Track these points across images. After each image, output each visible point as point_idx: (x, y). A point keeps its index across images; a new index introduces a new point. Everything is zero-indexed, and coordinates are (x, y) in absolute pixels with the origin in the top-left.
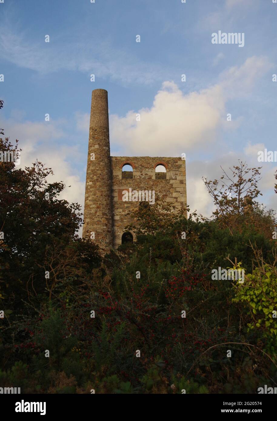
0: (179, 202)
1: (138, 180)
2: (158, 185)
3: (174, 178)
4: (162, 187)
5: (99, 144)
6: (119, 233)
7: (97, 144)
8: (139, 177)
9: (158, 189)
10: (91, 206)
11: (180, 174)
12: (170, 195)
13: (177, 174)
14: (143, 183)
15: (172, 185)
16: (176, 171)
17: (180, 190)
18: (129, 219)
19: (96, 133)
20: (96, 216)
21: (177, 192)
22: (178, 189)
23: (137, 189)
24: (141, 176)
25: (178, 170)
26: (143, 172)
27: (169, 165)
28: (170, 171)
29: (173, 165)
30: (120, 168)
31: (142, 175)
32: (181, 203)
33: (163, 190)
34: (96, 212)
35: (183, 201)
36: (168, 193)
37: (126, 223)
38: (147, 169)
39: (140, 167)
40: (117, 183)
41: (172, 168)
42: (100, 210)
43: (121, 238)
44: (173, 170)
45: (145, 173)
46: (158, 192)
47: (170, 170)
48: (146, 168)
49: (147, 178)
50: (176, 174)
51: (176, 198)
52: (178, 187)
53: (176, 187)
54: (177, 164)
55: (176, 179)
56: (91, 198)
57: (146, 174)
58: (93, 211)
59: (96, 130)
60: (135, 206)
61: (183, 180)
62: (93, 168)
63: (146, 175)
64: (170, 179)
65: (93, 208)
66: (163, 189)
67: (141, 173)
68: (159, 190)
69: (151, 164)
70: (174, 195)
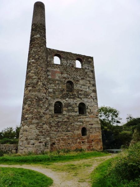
0: (91, 84)
1: (65, 66)
3: (87, 68)
6: (52, 102)
8: (65, 64)
11: (91, 66)
12: (86, 79)
13: (89, 66)
14: (68, 69)
15: (86, 73)
18: (60, 92)
21: (90, 77)
23: (64, 72)
25: (90, 64)
26: (68, 61)
27: (84, 60)
28: (85, 64)
29: (87, 60)
30: (52, 56)
31: (67, 63)
34: (38, 82)
35: (93, 84)
36: (84, 77)
37: (57, 94)
38: (71, 60)
39: (66, 58)
40: (50, 66)
41: (86, 62)
42: (41, 81)
43: (54, 106)
44: (87, 64)
49: (71, 66)
51: (89, 81)
53: (89, 74)
54: (89, 60)
55: (89, 69)
56: (33, 71)
57: (70, 63)
60: (63, 83)
61: (93, 70)
62: (35, 50)
64: (85, 69)
65: (35, 78)
66: (81, 74)
68: (79, 75)
69: (73, 57)
70: (88, 79)
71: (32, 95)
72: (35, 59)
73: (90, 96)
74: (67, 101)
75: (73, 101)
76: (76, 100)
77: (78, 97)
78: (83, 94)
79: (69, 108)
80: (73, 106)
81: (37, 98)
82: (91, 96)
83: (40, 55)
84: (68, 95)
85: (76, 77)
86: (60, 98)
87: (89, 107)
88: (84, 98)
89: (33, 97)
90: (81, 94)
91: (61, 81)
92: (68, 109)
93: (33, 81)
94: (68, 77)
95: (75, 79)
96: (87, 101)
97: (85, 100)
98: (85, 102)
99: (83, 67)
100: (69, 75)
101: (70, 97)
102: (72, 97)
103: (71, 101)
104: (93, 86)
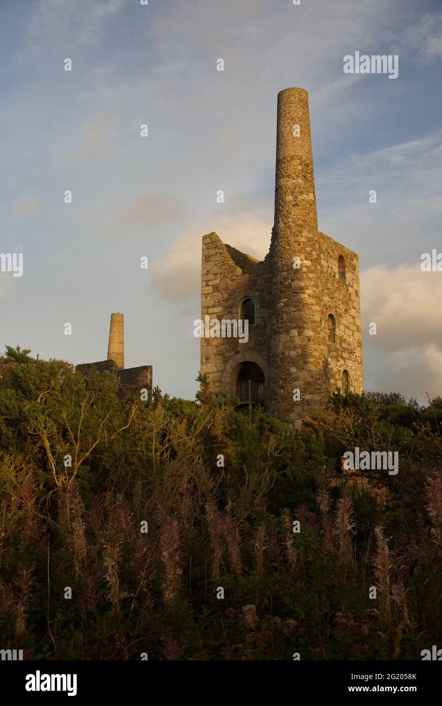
71: (315, 349)
72: (311, 260)
73: (354, 355)
75: (337, 366)
76: (339, 364)
77: (342, 357)
78: (347, 350)
82: (356, 356)
85: (339, 304)
87: (353, 380)
88: (348, 359)
90: (344, 350)
94: (330, 303)
95: (338, 309)
96: (352, 367)
97: (349, 364)
98: (349, 368)
99: (345, 280)
100: (331, 298)
101: (332, 354)
102: (335, 354)
103: (334, 364)
104: (358, 331)
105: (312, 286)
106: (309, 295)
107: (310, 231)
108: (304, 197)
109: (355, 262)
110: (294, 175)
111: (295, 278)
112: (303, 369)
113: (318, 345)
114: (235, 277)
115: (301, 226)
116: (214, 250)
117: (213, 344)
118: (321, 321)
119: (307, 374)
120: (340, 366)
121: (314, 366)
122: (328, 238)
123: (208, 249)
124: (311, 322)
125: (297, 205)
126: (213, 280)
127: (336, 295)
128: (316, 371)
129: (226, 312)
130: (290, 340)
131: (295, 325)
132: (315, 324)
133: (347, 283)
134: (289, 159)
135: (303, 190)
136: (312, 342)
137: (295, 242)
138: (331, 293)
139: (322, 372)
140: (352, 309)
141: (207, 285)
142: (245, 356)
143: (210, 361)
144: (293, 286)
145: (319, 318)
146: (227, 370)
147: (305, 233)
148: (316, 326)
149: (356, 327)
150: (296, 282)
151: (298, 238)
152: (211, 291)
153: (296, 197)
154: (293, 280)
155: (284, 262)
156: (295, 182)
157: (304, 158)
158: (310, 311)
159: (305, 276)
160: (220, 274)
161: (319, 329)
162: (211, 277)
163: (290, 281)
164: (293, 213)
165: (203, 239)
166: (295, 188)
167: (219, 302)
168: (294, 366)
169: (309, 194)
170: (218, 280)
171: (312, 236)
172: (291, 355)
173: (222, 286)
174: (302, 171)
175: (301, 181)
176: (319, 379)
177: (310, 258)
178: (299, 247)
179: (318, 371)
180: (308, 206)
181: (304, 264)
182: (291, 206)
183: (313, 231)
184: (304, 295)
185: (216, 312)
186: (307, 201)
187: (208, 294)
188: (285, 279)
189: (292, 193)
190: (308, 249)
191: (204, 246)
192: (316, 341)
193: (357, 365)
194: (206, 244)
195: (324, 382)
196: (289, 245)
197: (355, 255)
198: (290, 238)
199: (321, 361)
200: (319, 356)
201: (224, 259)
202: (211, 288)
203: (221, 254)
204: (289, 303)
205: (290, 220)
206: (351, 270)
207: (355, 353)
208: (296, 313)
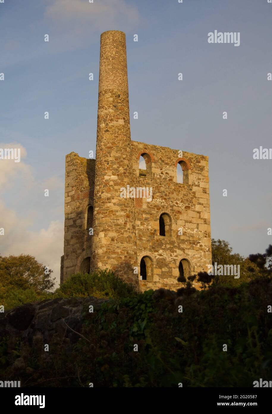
0: (202, 219)
1: (158, 181)
2: (180, 191)
3: (196, 183)
4: (184, 195)
5: (124, 119)
7: (122, 119)
8: (158, 176)
9: (180, 198)
10: (118, 214)
11: (203, 179)
12: (193, 207)
14: (163, 186)
15: (194, 193)
16: (199, 174)
17: (203, 202)
18: (149, 236)
19: (119, 101)
20: (126, 229)
21: (200, 204)
22: (201, 201)
23: (157, 193)
24: (162, 175)
25: (201, 174)
26: (163, 170)
27: (192, 164)
28: (193, 173)
29: (196, 164)
30: (137, 159)
31: (162, 173)
32: (205, 220)
33: (185, 200)
35: (206, 218)
36: (190, 204)
37: (144, 242)
38: (168, 166)
39: (160, 161)
41: (194, 169)
42: (130, 221)
43: (140, 265)
44: (196, 173)
45: (166, 172)
46: (180, 201)
47: (192, 171)
48: (167, 164)
49: (168, 179)
50: (199, 179)
51: (199, 213)
52: (201, 197)
53: (199, 196)
54: (200, 164)
55: (199, 186)
56: (118, 200)
58: (121, 221)
59: (119, 96)
60: (155, 218)
61: (206, 188)
62: (118, 155)
63: (167, 175)
64: (192, 185)
65: (121, 216)
66: (186, 198)
67: (161, 171)
68: (182, 199)
69: (171, 159)
70: (198, 208)
71: (118, 247)
72: (118, 175)
73: (198, 246)
74: (161, 255)
75: (171, 256)
76: (175, 254)
77: (179, 248)
78: (187, 241)
79: (163, 270)
80: (170, 265)
81: (126, 254)
82: (201, 246)
83: (126, 167)
84: (162, 243)
85: (177, 203)
86: (150, 250)
87: (196, 267)
88: (188, 249)
89: (119, 251)
90: (183, 241)
91: (151, 214)
92: (162, 272)
93: (119, 220)
94: (163, 204)
95: (175, 208)
96: (194, 255)
97: (190, 253)
98: (190, 257)
99: (188, 181)
100: (165, 199)
101: (166, 246)
102: (168, 246)
103: (167, 255)
104: (206, 223)
105: (117, 196)
106: (114, 204)
107: (118, 151)
108: (114, 123)
109: (203, 163)
110: (106, 106)
111: (104, 191)
112: (107, 264)
113: (121, 243)
114: (83, 189)
115: (110, 148)
116: (72, 167)
117: (70, 244)
118: (125, 223)
119: (110, 267)
120: (176, 256)
121: (116, 260)
122: (163, 149)
123: (69, 166)
124: (115, 225)
125: (107, 131)
126: (71, 191)
127: (175, 195)
128: (117, 264)
129: (78, 218)
130: (99, 241)
131: (102, 229)
132: (119, 227)
133: (190, 183)
134: (104, 93)
135: (113, 118)
136: (115, 241)
137: (105, 161)
138: (166, 195)
139: (124, 265)
140: (196, 205)
141: (68, 196)
142: (88, 253)
143: (69, 257)
144: (102, 197)
145: (122, 221)
146: (78, 265)
147: (113, 153)
148: (119, 228)
149: (203, 220)
150: (104, 193)
151: (107, 158)
152: (70, 200)
153: (107, 125)
154: (102, 192)
155: (98, 178)
156: (107, 112)
157: (115, 90)
158: (114, 216)
159: (112, 189)
160: (75, 186)
161: (122, 230)
162: (70, 188)
163: (100, 194)
164: (105, 138)
165: (66, 158)
166: (107, 117)
167: (74, 209)
168: (101, 261)
169: (119, 120)
170: (74, 191)
171: (120, 155)
172: (99, 253)
173: (76, 196)
174: (113, 102)
175: (112, 110)
176: (121, 271)
177: (117, 173)
178: (108, 165)
179: (120, 264)
180: (117, 130)
181: (111, 179)
182: (104, 132)
183: (121, 151)
184: (110, 204)
185: (73, 217)
186: (116, 126)
187: (68, 203)
188: (98, 191)
189: (105, 121)
190: (115, 166)
191: (67, 163)
192: (119, 240)
193: (203, 253)
194: (68, 162)
195: (125, 273)
196: (101, 164)
197: (203, 158)
198: (102, 159)
199: (124, 256)
200: (121, 252)
201: (77, 174)
202: (70, 198)
203: (76, 170)
204: (99, 211)
205: (102, 144)
206: (197, 171)
207: (199, 243)
208: (103, 219)
